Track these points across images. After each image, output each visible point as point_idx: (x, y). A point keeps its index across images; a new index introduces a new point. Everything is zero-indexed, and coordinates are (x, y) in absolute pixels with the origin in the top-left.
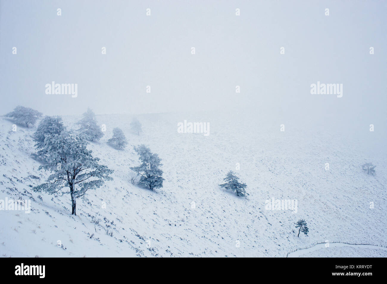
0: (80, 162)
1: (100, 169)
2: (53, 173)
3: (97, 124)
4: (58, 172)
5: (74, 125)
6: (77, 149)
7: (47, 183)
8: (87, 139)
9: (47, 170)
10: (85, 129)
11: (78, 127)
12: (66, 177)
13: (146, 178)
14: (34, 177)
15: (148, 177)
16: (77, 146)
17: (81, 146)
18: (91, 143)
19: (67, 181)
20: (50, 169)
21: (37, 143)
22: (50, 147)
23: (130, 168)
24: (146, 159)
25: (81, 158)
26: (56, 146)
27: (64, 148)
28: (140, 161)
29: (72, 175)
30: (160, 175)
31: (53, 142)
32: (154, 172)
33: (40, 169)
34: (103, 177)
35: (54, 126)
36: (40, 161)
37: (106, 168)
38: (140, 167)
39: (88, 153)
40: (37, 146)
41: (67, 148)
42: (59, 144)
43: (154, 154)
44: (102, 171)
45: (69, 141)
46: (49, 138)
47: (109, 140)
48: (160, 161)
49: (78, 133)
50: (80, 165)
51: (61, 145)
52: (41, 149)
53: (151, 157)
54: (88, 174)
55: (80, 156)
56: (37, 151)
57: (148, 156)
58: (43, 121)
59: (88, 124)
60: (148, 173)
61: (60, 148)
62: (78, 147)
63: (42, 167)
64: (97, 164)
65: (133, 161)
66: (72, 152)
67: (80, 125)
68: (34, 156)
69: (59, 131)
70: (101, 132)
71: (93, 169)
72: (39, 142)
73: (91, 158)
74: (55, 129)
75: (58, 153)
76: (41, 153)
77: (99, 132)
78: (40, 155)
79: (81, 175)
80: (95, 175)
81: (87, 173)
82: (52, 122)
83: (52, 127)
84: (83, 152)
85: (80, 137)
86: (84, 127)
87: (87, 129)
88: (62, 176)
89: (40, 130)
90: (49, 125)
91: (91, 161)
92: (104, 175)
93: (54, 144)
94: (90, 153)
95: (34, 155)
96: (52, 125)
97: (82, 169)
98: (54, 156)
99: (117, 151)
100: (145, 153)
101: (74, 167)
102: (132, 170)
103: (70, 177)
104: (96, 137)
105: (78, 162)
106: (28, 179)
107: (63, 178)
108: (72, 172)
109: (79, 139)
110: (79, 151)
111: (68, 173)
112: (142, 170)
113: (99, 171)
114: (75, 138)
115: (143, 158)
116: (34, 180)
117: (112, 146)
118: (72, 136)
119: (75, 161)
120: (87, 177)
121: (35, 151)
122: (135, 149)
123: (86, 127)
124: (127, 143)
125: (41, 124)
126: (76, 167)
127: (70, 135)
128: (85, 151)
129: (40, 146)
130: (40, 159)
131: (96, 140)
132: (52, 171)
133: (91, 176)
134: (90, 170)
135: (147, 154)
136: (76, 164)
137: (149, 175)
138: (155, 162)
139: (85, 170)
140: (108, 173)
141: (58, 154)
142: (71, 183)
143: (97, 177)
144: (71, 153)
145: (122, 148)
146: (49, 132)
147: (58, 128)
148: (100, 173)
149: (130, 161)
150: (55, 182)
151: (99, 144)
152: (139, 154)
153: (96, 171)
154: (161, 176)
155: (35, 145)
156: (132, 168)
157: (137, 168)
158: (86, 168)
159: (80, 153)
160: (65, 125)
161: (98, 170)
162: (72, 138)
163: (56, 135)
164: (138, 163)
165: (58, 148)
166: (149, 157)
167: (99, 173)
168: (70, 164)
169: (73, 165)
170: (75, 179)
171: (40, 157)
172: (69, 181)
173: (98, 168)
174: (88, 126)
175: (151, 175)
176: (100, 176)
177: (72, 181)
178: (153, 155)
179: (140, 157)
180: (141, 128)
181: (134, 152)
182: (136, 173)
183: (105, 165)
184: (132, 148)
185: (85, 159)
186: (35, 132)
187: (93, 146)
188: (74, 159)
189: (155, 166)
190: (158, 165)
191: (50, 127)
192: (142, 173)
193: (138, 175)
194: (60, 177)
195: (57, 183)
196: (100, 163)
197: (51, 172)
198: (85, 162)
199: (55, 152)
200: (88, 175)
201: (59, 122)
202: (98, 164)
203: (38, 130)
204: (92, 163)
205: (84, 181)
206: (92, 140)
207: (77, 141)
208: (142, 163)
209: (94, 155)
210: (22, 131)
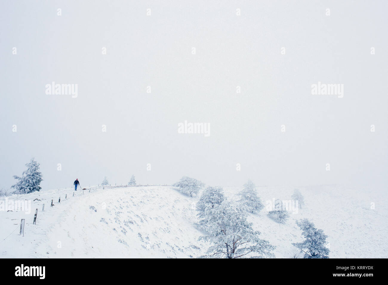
0: (240, 235)
1: (261, 244)
2: (213, 244)
3: (258, 195)
4: (217, 244)
5: (235, 196)
6: (237, 221)
7: (206, 256)
8: (247, 211)
9: (206, 241)
10: (245, 200)
11: (239, 198)
12: (225, 250)
13: (310, 256)
14: (195, 247)
15: (312, 256)
16: (237, 218)
17: (241, 218)
18: (252, 215)
19: (226, 254)
20: (209, 240)
21: (199, 212)
22: (210, 217)
23: (292, 244)
24: (310, 235)
25: (241, 231)
26: (216, 216)
27: (224, 218)
28: (303, 236)
29: (231, 248)
30: (327, 254)
31: (213, 212)
32: (319, 250)
33: (200, 240)
34: (264, 253)
35: (216, 196)
36: (202, 230)
37: (267, 243)
38: (303, 244)
39: (248, 225)
40: (199, 216)
41: (227, 219)
42: (219, 214)
43: (318, 230)
44: (263, 246)
45: (228, 212)
46: (209, 208)
47: (270, 212)
48: (326, 238)
49: (238, 204)
50: (240, 238)
51: (221, 216)
52: (203, 219)
53: (315, 233)
54: (249, 248)
55: (240, 229)
56: (199, 221)
57: (312, 232)
58: (206, 191)
59: (248, 195)
60: (313, 251)
61: (220, 218)
62: (238, 218)
63: (202, 237)
64: (257, 238)
65: (295, 236)
66: (232, 223)
67: (241, 196)
68: (196, 226)
69: (220, 201)
70: (261, 204)
71: (254, 243)
72: (201, 212)
73: (251, 230)
74: (216, 199)
75: (218, 223)
76: (202, 222)
77: (259, 204)
78: (202, 224)
79: (241, 249)
80: (256, 250)
81: (247, 248)
82: (213, 192)
83: (213, 197)
84: (243, 224)
85: (240, 208)
86: (244, 198)
87: (247, 200)
88: (221, 249)
89: (202, 200)
90: (211, 196)
91: (252, 235)
92: (265, 250)
93: (214, 214)
94: (250, 225)
95: (196, 224)
96: (214, 195)
97: (242, 243)
98: (214, 227)
99: (278, 224)
100: (308, 228)
101: (233, 240)
102: (294, 246)
103: (230, 250)
104: (256, 209)
105: (238, 234)
106: (189, 249)
107: (222, 251)
108: (232, 246)
109: (239, 209)
110: (239, 223)
111: (227, 245)
112: (305, 247)
113: (260, 247)
114: (235, 209)
115: (307, 233)
116: (194, 250)
117: (272, 218)
118: (232, 207)
119: (235, 233)
120: (247, 252)
121: (198, 220)
122: (297, 223)
123: (247, 198)
124: (288, 217)
125: (203, 194)
126: (235, 240)
127: (231, 205)
128: (245, 223)
129: (201, 215)
130: (202, 228)
131: (256, 212)
132: (211, 242)
133: (252, 251)
134: (251, 244)
135: (311, 229)
136: (236, 237)
137: (314, 253)
138: (319, 238)
139: (245, 244)
140: (269, 249)
141: (218, 225)
142: (230, 257)
143: (258, 253)
144: (231, 225)
145: (283, 221)
146: (211, 202)
147: (219, 199)
148: (261, 249)
149: (292, 235)
150: (213, 255)
151: (260, 216)
152: (301, 229)
153: (256, 246)
154: (328, 256)
155: (198, 215)
156: (294, 244)
157: (300, 244)
158: (247, 241)
159: (240, 225)
160: (225, 195)
161: (259, 245)
162: (232, 209)
163: (216, 205)
164: (302, 239)
165: (218, 218)
166: (314, 233)
167: (260, 248)
168: (229, 236)
169: (233, 237)
170: (235, 253)
171: (202, 226)
172: (228, 254)
173: (259, 242)
174: (248, 197)
175: (316, 254)
176: (261, 252)
177: (231, 255)
178: (317, 230)
179: (303, 232)
180: (303, 200)
181: (296, 226)
182: (299, 250)
183: (266, 240)
184: (295, 221)
185: (245, 232)
186: (197, 201)
187: (253, 218)
188: (234, 231)
189: (320, 243)
190: (324, 242)
191: (211, 197)
192: (306, 250)
193: (301, 252)
194: (219, 249)
195: (216, 255)
196: (261, 237)
197: (211, 244)
198: (246, 235)
199: (215, 223)
200: (249, 250)
201: (221, 193)
202: (259, 238)
203: (201, 200)
204: (253, 236)
205: (243, 256)
206: (252, 212)
207: (237, 212)
208: (305, 239)
209: (255, 228)
210: (186, 200)
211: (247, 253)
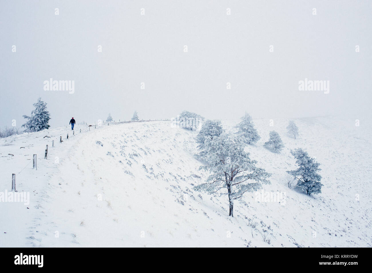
0: (238, 164)
1: (258, 172)
2: (212, 173)
3: (254, 128)
4: (216, 173)
5: (233, 129)
6: (235, 151)
7: (206, 183)
8: (244, 142)
9: (207, 171)
10: (243, 132)
11: (237, 130)
12: (224, 178)
13: (303, 182)
14: (196, 176)
15: (305, 182)
16: (234, 148)
17: (238, 148)
18: (249, 146)
19: (225, 182)
20: (209, 169)
21: (199, 144)
22: (210, 149)
23: (286, 171)
24: (304, 163)
25: (239, 160)
26: (215, 147)
27: (223, 149)
28: (297, 164)
29: (230, 177)
30: (319, 180)
31: (212, 144)
32: (312, 177)
33: (200, 169)
34: (261, 180)
35: (215, 129)
36: (202, 161)
37: (263, 171)
38: (297, 171)
39: (245, 155)
40: (199, 147)
41: (226, 150)
42: (218, 145)
43: (312, 159)
44: (259, 174)
45: (226, 143)
46: (209, 140)
47: (266, 143)
48: (319, 166)
49: (236, 135)
50: (238, 167)
51: (220, 147)
52: (203, 150)
53: (309, 161)
54: (246, 176)
55: (238, 158)
56: (199, 152)
57: (306, 160)
58: (205, 124)
59: (246, 127)
60: (306, 177)
61: (218, 149)
62: (236, 149)
63: (202, 167)
64: (254, 167)
65: (289, 165)
66: (230, 153)
67: (238, 128)
68: (196, 157)
69: (218, 134)
70: (257, 135)
71: (251, 171)
72: (201, 144)
73: (249, 160)
74: (215, 132)
75: (217, 154)
76: (202, 154)
77: (256, 135)
78: (202, 155)
79: (239, 177)
80: (253, 178)
81: (245, 176)
82: (212, 125)
83: (212, 130)
84: (240, 154)
85: (238, 139)
86: (242, 130)
87: (244, 132)
88: (220, 177)
89: (202, 133)
90: (210, 129)
91: (249, 164)
92: (262, 178)
93: (213, 145)
94: (247, 155)
95: (197, 155)
96: (212, 128)
97: (240, 171)
98: (213, 157)
99: (273, 154)
100: (302, 157)
101: (232, 169)
102: (289, 173)
103: (228, 178)
104: (253, 140)
105: (236, 163)
106: (190, 178)
107: (221, 179)
108: (230, 174)
109: (237, 141)
110: (236, 153)
111: (226, 174)
112: (298, 175)
113: (257, 174)
114: (233, 140)
115: (300, 162)
116: (196, 179)
117: (267, 148)
118: (230, 138)
119: (233, 163)
120: (244, 179)
121: (197, 152)
122: (292, 153)
123: (244, 130)
124: (283, 147)
125: (203, 127)
126: (234, 169)
127: (229, 137)
128: (242, 153)
129: (201, 147)
130: (202, 159)
131: (253, 143)
132: (211, 171)
133: (249, 178)
134: (248, 172)
135: (304, 158)
136: (234, 166)
137: (307, 180)
138: (312, 166)
139: (242, 172)
140: (265, 177)
141: (217, 156)
142: (229, 184)
143: (255, 180)
144: (229, 155)
145: (278, 151)
146: (210, 134)
147: (218, 131)
148: (258, 176)
149: (286, 164)
150: (213, 183)
151: (256, 146)
152: (296, 158)
153: (253, 174)
154: (320, 182)
155: (198, 147)
156: (288, 172)
157: (294, 171)
158: (244, 170)
159: (237, 155)
160: (223, 128)
161: (255, 172)
162: (230, 140)
163: (215, 137)
164: (295, 167)
165: (217, 149)
166: (307, 161)
167: (256, 175)
168: (228, 165)
169: (231, 167)
170: (233, 180)
171: (202, 157)
172: (227, 182)
173: (255, 170)
174: (245, 129)
175: (309, 180)
176: (257, 179)
177: (229, 182)
178: (310, 159)
179: (297, 161)
180: (298, 131)
181: (291, 155)
182: (293, 177)
183: (262, 168)
184: (289, 151)
185: (242, 161)
186: (197, 134)
187: (250, 148)
188: (232, 160)
189: (313, 171)
190: (316, 169)
191: (210, 130)
192: (300, 177)
193: (295, 178)
194: (218, 177)
195: (215, 183)
196: (257, 166)
197: (210, 173)
198: (243, 164)
199: (214, 153)
200: (246, 177)
201: (219, 126)
202: (255, 166)
203: (200, 133)
204: (250, 165)
205: (241, 183)
206: (249, 143)
207: (235, 143)
208: (299, 167)
209: (252, 158)
210: (187, 133)
211: (245, 181)
